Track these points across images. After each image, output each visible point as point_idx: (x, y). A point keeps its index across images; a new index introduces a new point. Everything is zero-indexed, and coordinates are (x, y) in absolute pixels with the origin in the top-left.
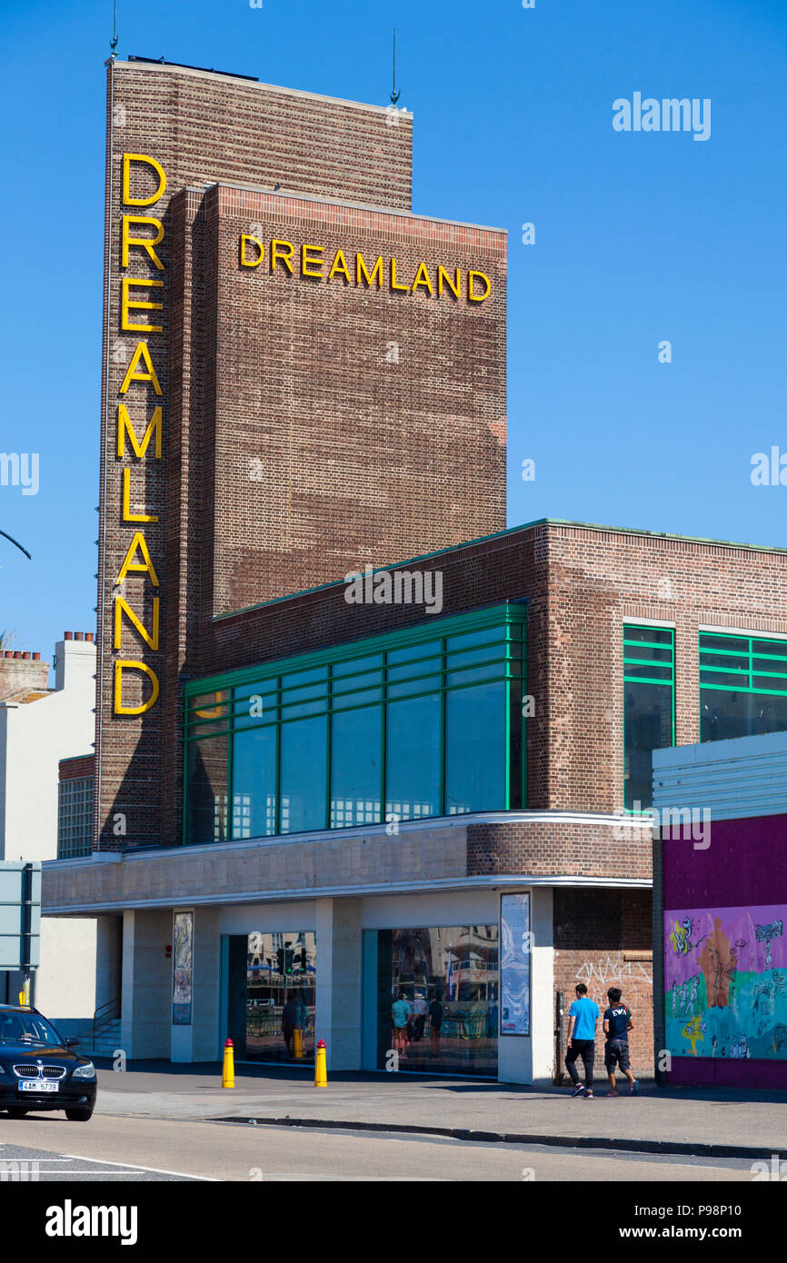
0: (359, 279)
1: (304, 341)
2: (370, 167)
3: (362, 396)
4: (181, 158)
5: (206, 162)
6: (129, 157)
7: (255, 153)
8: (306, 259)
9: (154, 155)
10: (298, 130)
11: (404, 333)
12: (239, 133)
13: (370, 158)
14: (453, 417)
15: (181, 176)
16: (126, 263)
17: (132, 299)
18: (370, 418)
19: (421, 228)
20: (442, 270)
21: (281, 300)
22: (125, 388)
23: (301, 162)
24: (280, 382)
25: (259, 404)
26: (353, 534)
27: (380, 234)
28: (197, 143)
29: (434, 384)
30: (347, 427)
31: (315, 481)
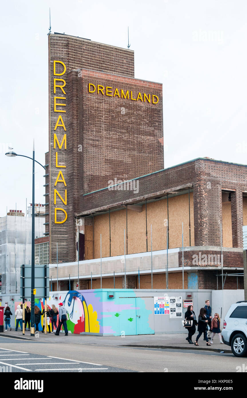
0: (122, 97)
1: (107, 114)
2: (123, 66)
3: (124, 131)
4: (70, 62)
5: (77, 63)
6: (55, 61)
7: (91, 61)
8: (107, 91)
9: (62, 61)
10: (102, 55)
11: (135, 113)
12: (86, 55)
13: (123, 63)
14: (149, 137)
15: (70, 67)
16: (55, 92)
17: (57, 103)
18: (126, 137)
19: (139, 82)
20: (145, 95)
21: (100, 103)
22: (55, 129)
23: (104, 64)
24: (101, 127)
25: (95, 133)
26: (122, 170)
27: (127, 84)
28: (74, 58)
29: (143, 127)
30: (119, 140)
31: (112, 155)
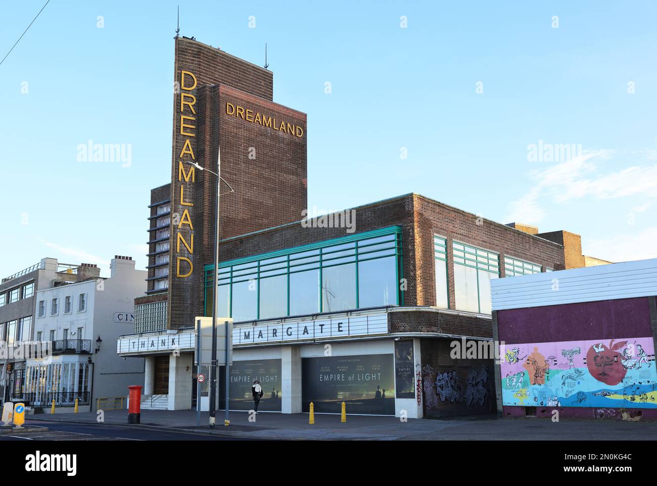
0: (264, 124)
1: (246, 144)
2: (260, 88)
3: (264, 165)
4: (201, 75)
5: (210, 78)
6: (183, 72)
7: (225, 77)
8: (247, 115)
9: (192, 73)
10: (238, 72)
11: (277, 145)
12: (220, 69)
13: (260, 85)
14: (291, 176)
15: (201, 81)
16: (182, 110)
17: (184, 123)
18: (267, 174)
19: (282, 109)
20: (289, 125)
21: (239, 128)
22: (181, 156)
23: (239, 83)
24: (239, 157)
25: (232, 165)
26: (262, 214)
27: (269, 109)
28: (206, 71)
29: (285, 164)
30: (260, 176)
31: (250, 194)
